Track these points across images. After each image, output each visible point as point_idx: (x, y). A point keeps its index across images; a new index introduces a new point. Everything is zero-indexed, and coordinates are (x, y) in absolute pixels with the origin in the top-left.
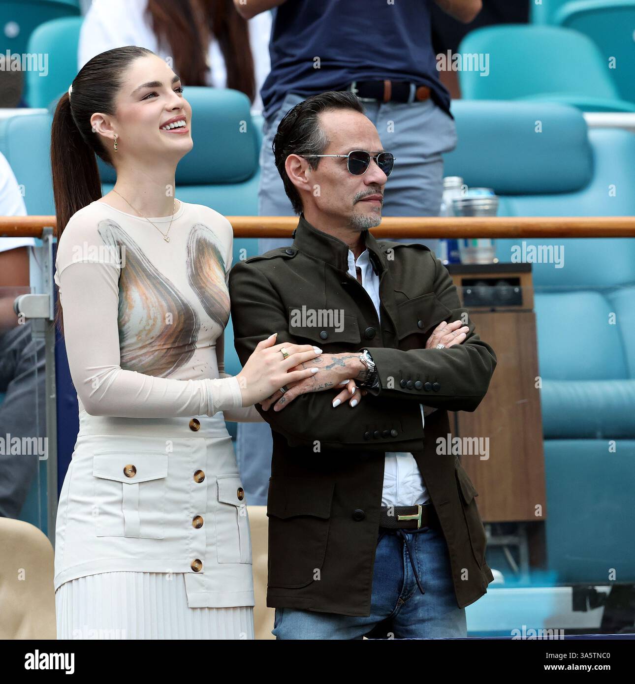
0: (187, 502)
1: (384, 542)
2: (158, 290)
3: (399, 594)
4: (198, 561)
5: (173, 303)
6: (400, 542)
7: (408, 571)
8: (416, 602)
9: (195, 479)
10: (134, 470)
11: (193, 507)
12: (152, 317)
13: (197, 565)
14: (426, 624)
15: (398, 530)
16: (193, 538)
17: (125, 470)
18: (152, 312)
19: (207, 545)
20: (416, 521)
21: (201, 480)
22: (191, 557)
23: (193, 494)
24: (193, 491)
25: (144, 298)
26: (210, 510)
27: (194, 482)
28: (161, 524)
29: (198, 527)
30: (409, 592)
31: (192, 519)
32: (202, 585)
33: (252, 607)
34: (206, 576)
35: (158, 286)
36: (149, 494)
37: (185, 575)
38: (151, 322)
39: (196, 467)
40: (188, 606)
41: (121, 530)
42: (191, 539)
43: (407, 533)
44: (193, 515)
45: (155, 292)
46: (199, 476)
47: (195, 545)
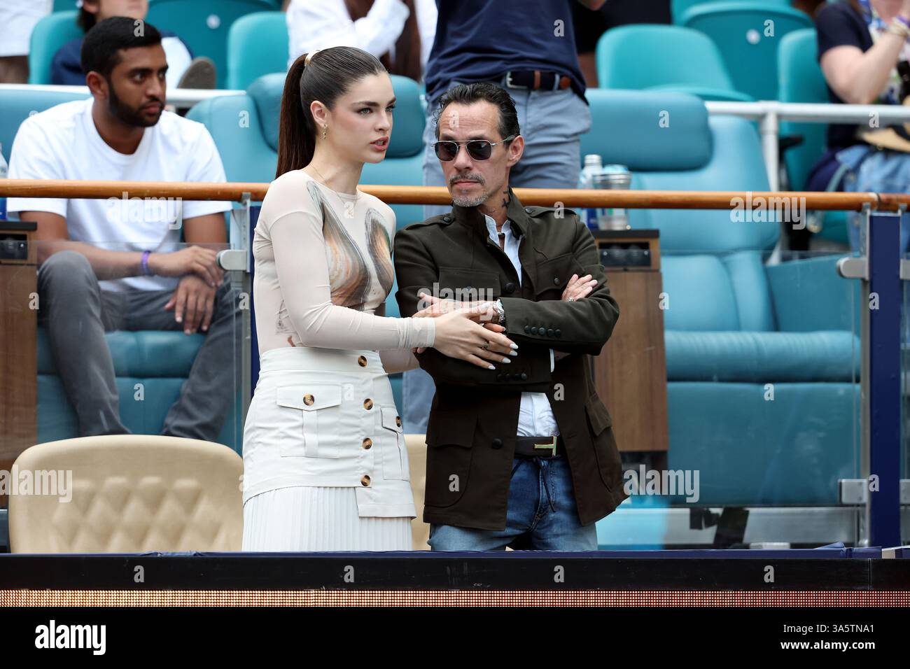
0: (358, 426)
1: (523, 467)
3: (536, 511)
4: (367, 477)
6: (537, 468)
7: (543, 493)
8: (551, 519)
9: (365, 407)
10: (312, 398)
11: (364, 430)
13: (366, 480)
14: (560, 538)
15: (534, 456)
16: (364, 457)
17: (304, 399)
19: (375, 464)
20: (552, 449)
21: (370, 408)
22: (361, 474)
23: (363, 419)
24: (363, 417)
26: (377, 434)
27: (364, 409)
28: (337, 445)
29: (368, 447)
30: (544, 510)
31: (362, 441)
32: (371, 498)
33: (412, 518)
34: (375, 490)
35: (347, 244)
36: (326, 419)
37: (356, 489)
38: (336, 273)
39: (365, 397)
40: (358, 513)
41: (302, 451)
42: (362, 458)
43: (543, 460)
44: (363, 438)
46: (368, 404)
47: (365, 463)
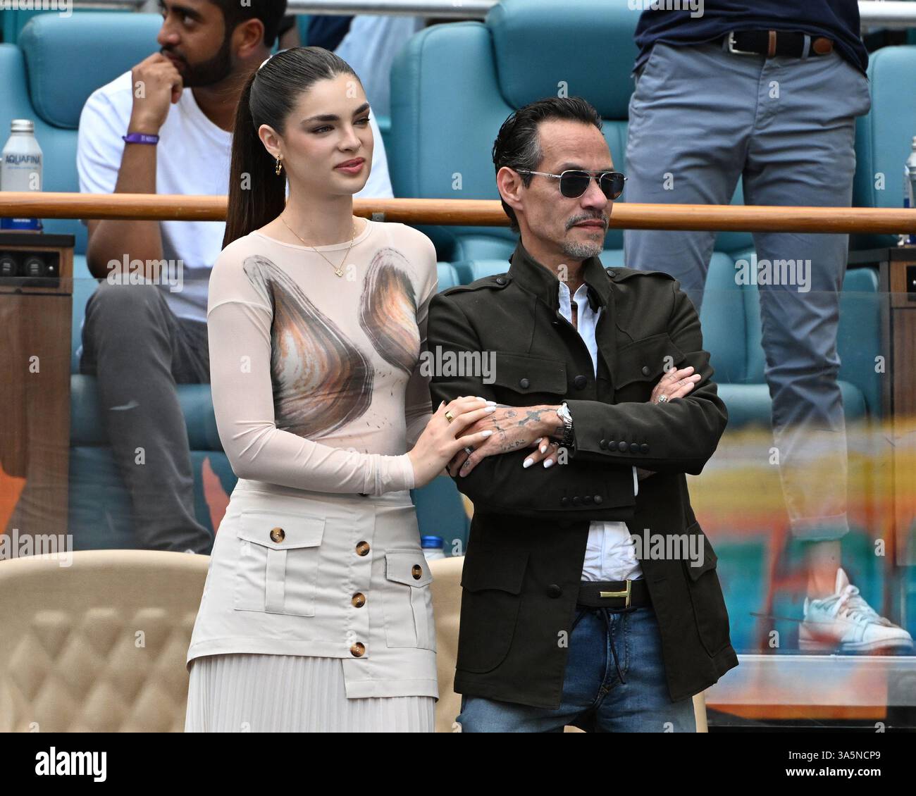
0: (345, 577)
1: (585, 622)
2: (317, 335)
3: (601, 681)
4: (359, 644)
5: (334, 349)
6: (604, 628)
7: (610, 658)
8: (623, 691)
9: (357, 552)
10: (282, 534)
11: (353, 583)
12: (309, 365)
13: (358, 649)
14: (635, 716)
15: (599, 608)
16: (353, 619)
17: (271, 534)
18: (308, 360)
19: (371, 626)
20: (625, 598)
21: (365, 553)
22: (351, 641)
23: (354, 568)
24: (355, 564)
25: (299, 343)
26: (373, 586)
27: (355, 554)
28: (312, 599)
29: (359, 605)
30: (613, 679)
31: (351, 597)
32: (366, 672)
34: (372, 661)
37: (343, 661)
38: (308, 371)
39: (359, 537)
40: (346, 694)
41: (261, 603)
42: (351, 619)
43: (613, 613)
44: (352, 592)
45: (313, 336)
46: (363, 548)
47: (355, 625)
